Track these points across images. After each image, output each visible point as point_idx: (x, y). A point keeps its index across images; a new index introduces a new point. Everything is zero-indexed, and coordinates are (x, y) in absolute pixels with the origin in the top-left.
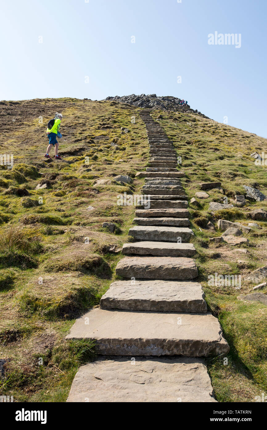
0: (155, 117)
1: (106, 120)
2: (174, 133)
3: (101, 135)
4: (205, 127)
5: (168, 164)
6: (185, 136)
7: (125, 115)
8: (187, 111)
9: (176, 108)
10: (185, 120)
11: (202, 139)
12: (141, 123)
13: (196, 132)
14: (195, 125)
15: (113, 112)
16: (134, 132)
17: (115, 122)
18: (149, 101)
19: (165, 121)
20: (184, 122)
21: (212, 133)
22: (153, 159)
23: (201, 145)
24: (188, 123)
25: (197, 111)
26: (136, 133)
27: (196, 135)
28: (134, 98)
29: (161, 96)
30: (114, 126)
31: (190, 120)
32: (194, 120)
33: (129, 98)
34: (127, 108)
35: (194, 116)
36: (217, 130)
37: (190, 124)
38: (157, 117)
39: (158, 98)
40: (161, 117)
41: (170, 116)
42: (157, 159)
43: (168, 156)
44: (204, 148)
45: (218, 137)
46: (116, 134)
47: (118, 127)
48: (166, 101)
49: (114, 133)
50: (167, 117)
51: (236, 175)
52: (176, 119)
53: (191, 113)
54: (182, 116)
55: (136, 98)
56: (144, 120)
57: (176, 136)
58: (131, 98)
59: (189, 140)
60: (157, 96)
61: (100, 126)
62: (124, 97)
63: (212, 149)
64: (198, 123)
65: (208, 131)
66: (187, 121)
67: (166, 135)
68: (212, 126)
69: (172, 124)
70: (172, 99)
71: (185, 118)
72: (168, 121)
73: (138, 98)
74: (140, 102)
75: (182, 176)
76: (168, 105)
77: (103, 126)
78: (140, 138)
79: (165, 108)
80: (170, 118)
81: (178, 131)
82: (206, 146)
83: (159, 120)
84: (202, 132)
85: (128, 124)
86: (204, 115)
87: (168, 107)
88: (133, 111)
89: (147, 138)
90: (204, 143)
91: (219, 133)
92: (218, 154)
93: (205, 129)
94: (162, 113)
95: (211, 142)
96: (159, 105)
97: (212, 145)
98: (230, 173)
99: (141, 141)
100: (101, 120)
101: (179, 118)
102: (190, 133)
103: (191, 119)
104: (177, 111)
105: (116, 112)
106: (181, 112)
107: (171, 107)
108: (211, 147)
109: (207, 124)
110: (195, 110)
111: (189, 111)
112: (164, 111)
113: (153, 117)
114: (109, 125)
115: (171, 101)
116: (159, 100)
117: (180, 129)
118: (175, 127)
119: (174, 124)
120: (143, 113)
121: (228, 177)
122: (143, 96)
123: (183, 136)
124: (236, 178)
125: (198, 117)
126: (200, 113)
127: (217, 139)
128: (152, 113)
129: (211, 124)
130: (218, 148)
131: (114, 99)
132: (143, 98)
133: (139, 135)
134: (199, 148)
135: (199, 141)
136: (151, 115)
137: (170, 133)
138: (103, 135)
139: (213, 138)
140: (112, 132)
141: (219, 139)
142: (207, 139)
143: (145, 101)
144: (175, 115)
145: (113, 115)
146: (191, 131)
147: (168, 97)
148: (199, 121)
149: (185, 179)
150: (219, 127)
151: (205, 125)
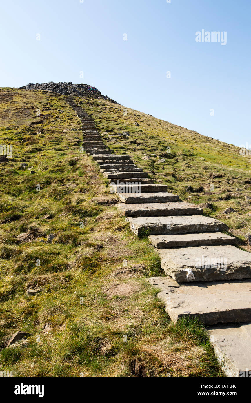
0: (77, 103)
1: (46, 105)
2: (91, 112)
3: (47, 114)
4: (111, 109)
5: (91, 125)
6: (98, 114)
7: (56, 101)
8: (99, 97)
9: (90, 94)
10: (98, 105)
11: (108, 116)
12: (69, 107)
13: (105, 113)
14: (104, 108)
15: (47, 99)
16: (67, 112)
17: (52, 106)
18: (66, 88)
19: (84, 105)
20: (97, 106)
21: (115, 113)
22: (84, 124)
23: (108, 119)
24: (99, 107)
25: (106, 96)
26: (68, 113)
27: (105, 114)
28: (54, 86)
29: (76, 84)
30: (52, 109)
31: (101, 105)
32: (104, 105)
33: (49, 86)
34: (55, 96)
35: (104, 101)
36: (119, 111)
37: (101, 107)
38: (79, 103)
39: (74, 86)
40: (81, 103)
41: (87, 102)
42: (86, 124)
43: (91, 122)
44: (109, 120)
45: (118, 115)
46: (56, 114)
47: (55, 109)
48: (81, 88)
49: (55, 113)
50: (85, 102)
51: (121, 129)
52: (91, 104)
53: (102, 99)
54: (95, 102)
55: (55, 86)
56: (70, 105)
57: (92, 114)
58: (51, 85)
59: (101, 116)
60: (73, 84)
61: (43, 108)
62: (45, 85)
63: (113, 121)
64: (106, 107)
65: (113, 112)
66: (99, 105)
67: (87, 114)
68: (116, 109)
69: (89, 107)
70: (86, 87)
71: (98, 103)
72: (86, 105)
73: (58, 86)
74: (59, 89)
75: (98, 129)
76: (83, 92)
77: (45, 109)
78: (72, 115)
79: (81, 94)
80: (87, 103)
81: (94, 112)
82: (110, 120)
83: (80, 105)
84: (108, 112)
85: (60, 107)
86: (112, 100)
87: (83, 94)
88: (59, 98)
89: (76, 115)
90: (109, 118)
91: (119, 113)
92: (116, 123)
93: (111, 110)
94: (81, 99)
95: (113, 117)
96: (76, 92)
97: (114, 119)
98: (118, 128)
99: (73, 117)
100: (42, 105)
101: (94, 103)
102: (101, 113)
103: (101, 103)
104: (91, 97)
105: (49, 99)
106: (94, 97)
107: (85, 94)
108: (113, 120)
109: (112, 107)
110: (105, 96)
111: (100, 97)
112: (82, 98)
113: (75, 102)
114: (49, 108)
115: (85, 88)
116: (75, 87)
117: (95, 110)
118: (92, 109)
119: (91, 107)
120: (68, 100)
121: (118, 130)
122: (61, 84)
123: (97, 114)
124: (121, 130)
125: (108, 102)
126: (109, 99)
127: (117, 116)
128: (74, 100)
129: (115, 108)
130: (117, 120)
131: (35, 85)
132: (61, 85)
133: (71, 114)
134: (107, 121)
135: (107, 117)
136: (74, 101)
137: (89, 112)
138: (48, 114)
139: (115, 116)
140: (53, 112)
141: (119, 116)
142: (111, 116)
143: (63, 88)
144: (90, 101)
145: (48, 101)
146: (102, 112)
147: (82, 85)
148: (107, 105)
149: (99, 130)
150: (120, 109)
151: (111, 108)
